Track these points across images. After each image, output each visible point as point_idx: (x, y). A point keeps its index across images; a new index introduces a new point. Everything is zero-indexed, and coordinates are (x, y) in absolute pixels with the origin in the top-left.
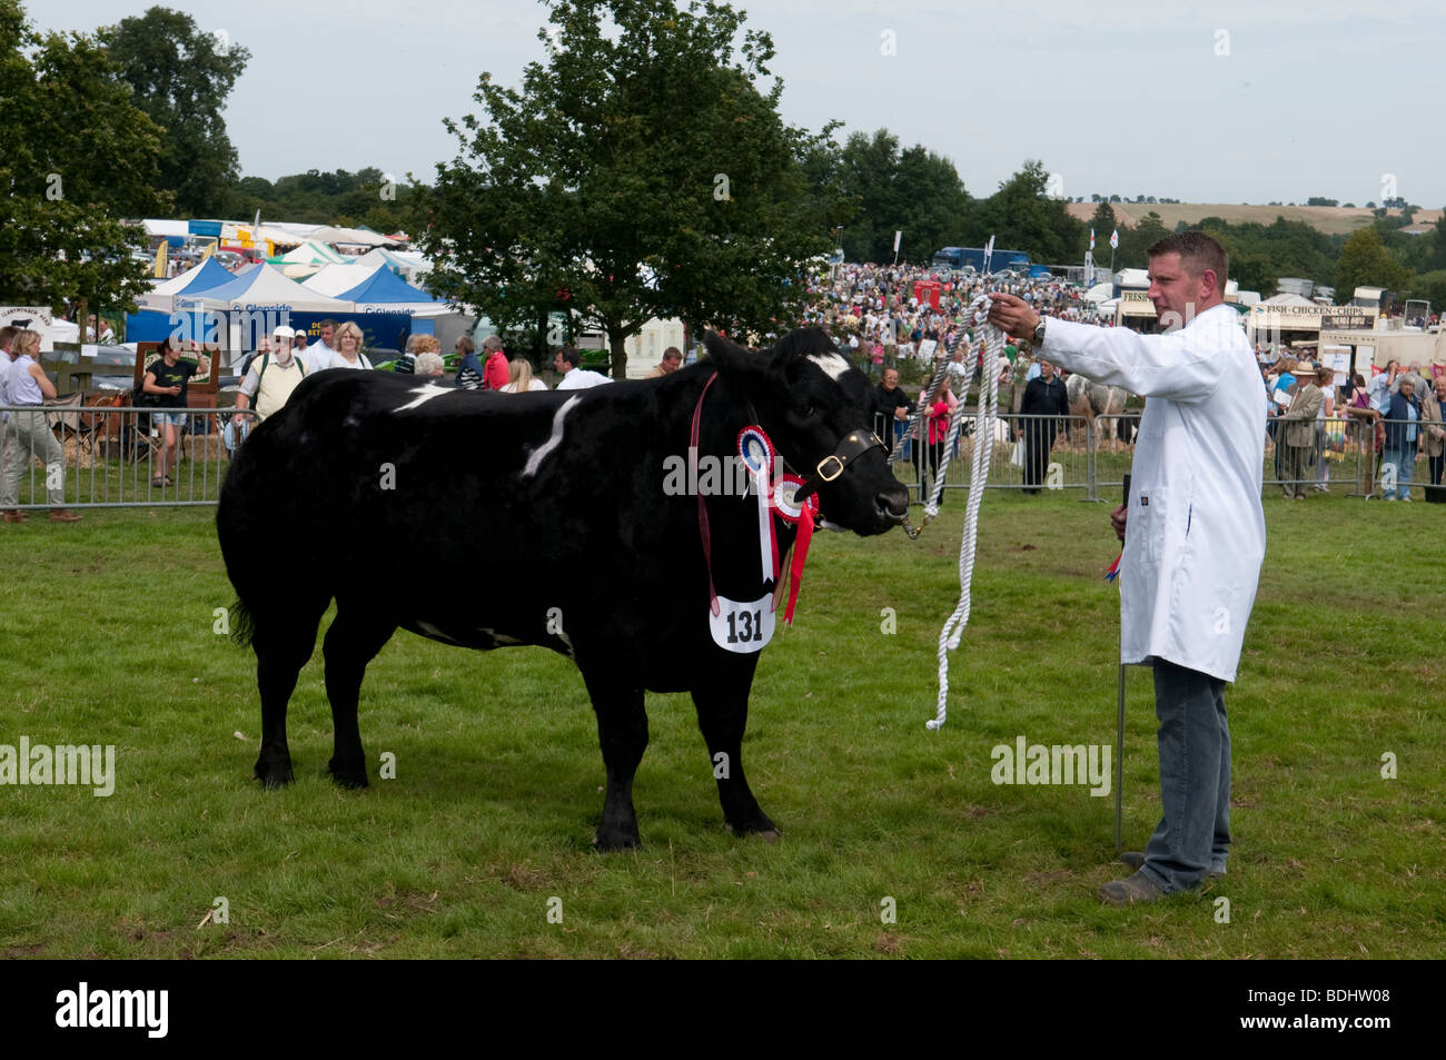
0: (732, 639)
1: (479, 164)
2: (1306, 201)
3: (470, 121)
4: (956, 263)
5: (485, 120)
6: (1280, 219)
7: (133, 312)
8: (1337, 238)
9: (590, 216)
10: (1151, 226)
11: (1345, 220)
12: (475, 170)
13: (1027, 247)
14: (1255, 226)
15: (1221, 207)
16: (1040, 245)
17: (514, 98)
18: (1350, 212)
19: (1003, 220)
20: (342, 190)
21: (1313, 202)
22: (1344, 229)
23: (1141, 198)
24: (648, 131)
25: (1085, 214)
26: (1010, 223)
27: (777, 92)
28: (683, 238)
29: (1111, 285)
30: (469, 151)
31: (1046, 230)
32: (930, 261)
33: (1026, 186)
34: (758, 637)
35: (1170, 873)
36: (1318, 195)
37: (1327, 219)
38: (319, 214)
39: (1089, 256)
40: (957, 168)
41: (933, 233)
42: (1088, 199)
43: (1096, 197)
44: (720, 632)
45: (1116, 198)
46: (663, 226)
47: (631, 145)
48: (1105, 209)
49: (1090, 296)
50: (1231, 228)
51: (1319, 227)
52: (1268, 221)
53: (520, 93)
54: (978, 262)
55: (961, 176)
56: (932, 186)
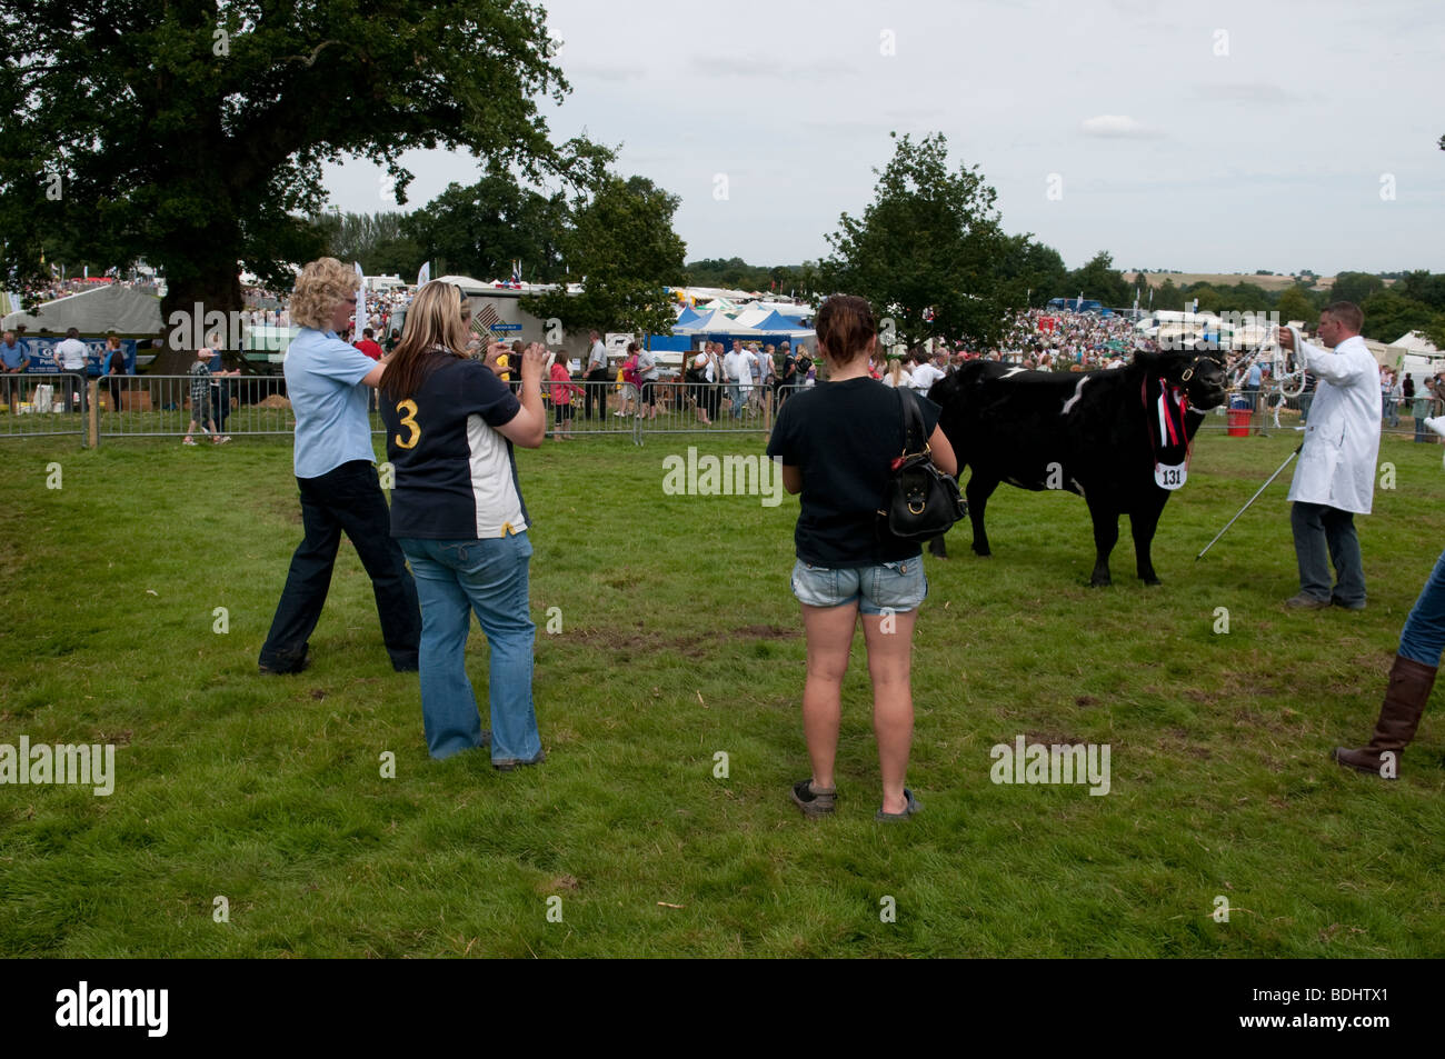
0: (1166, 483)
1: (842, 258)
2: (1255, 272)
3: (837, 235)
4: (1061, 307)
5: (845, 236)
6: (1242, 283)
7: (671, 335)
8: (1273, 294)
9: (901, 284)
10: (1168, 286)
11: (1278, 283)
12: (840, 260)
13: (1100, 298)
14: (1226, 287)
15: (1205, 276)
16: (1106, 297)
17: (858, 224)
18: (1281, 278)
19: (1087, 282)
20: (722, 270)
21: (1259, 273)
22: (1276, 288)
23: (1160, 271)
24: (931, 239)
25: (1130, 279)
26: (1090, 285)
27: (999, 218)
28: (952, 295)
29: (1151, 320)
30: (837, 251)
31: (1111, 289)
32: (1045, 306)
33: (1100, 265)
34: (1178, 482)
35: (1315, 590)
36: (1262, 269)
37: (1267, 282)
38: (712, 282)
39: (1136, 303)
40: (1061, 254)
41: (1046, 290)
42: (1130, 271)
43: (1134, 270)
44: (1160, 480)
45: (1145, 271)
46: (940, 290)
47: (921, 247)
48: (1141, 277)
49: (1139, 325)
50: (1214, 288)
51: (1263, 287)
52: (1234, 284)
53: (862, 221)
54: (1072, 306)
55: (1063, 259)
56: (1046, 265)
